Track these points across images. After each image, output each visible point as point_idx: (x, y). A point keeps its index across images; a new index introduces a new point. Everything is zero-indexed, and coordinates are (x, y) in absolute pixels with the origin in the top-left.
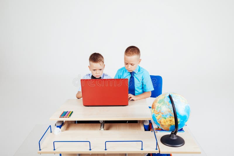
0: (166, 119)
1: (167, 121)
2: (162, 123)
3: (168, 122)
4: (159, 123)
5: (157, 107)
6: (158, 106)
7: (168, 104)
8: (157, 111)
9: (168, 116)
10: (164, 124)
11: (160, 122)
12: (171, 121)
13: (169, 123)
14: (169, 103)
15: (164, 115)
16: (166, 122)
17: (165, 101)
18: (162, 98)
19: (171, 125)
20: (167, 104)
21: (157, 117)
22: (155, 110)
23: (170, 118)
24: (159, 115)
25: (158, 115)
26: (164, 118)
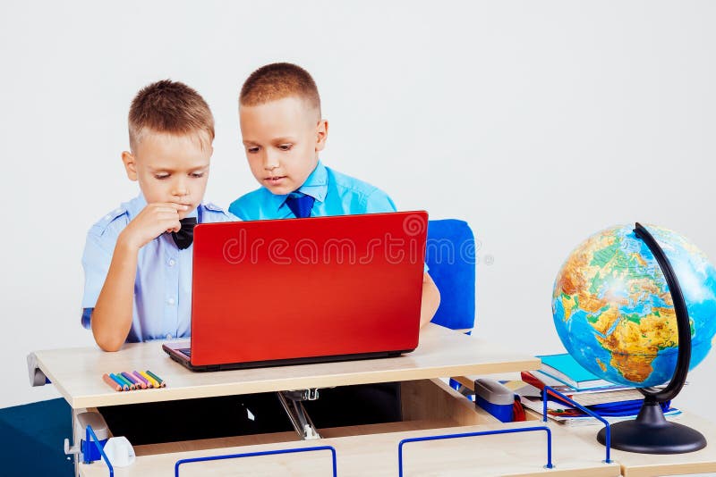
0: (637, 320)
1: (643, 332)
2: (622, 346)
3: (648, 334)
4: (606, 346)
5: (593, 281)
6: (597, 276)
7: (640, 262)
8: (593, 297)
9: (648, 309)
10: (628, 345)
11: (614, 342)
12: (660, 327)
13: (652, 338)
14: (644, 258)
15: (630, 307)
16: (640, 335)
17: (622, 253)
18: (607, 245)
19: (659, 347)
20: (634, 262)
21: (595, 320)
22: (582, 296)
23: (657, 314)
24: (609, 312)
25: (603, 310)
26: (630, 319)
